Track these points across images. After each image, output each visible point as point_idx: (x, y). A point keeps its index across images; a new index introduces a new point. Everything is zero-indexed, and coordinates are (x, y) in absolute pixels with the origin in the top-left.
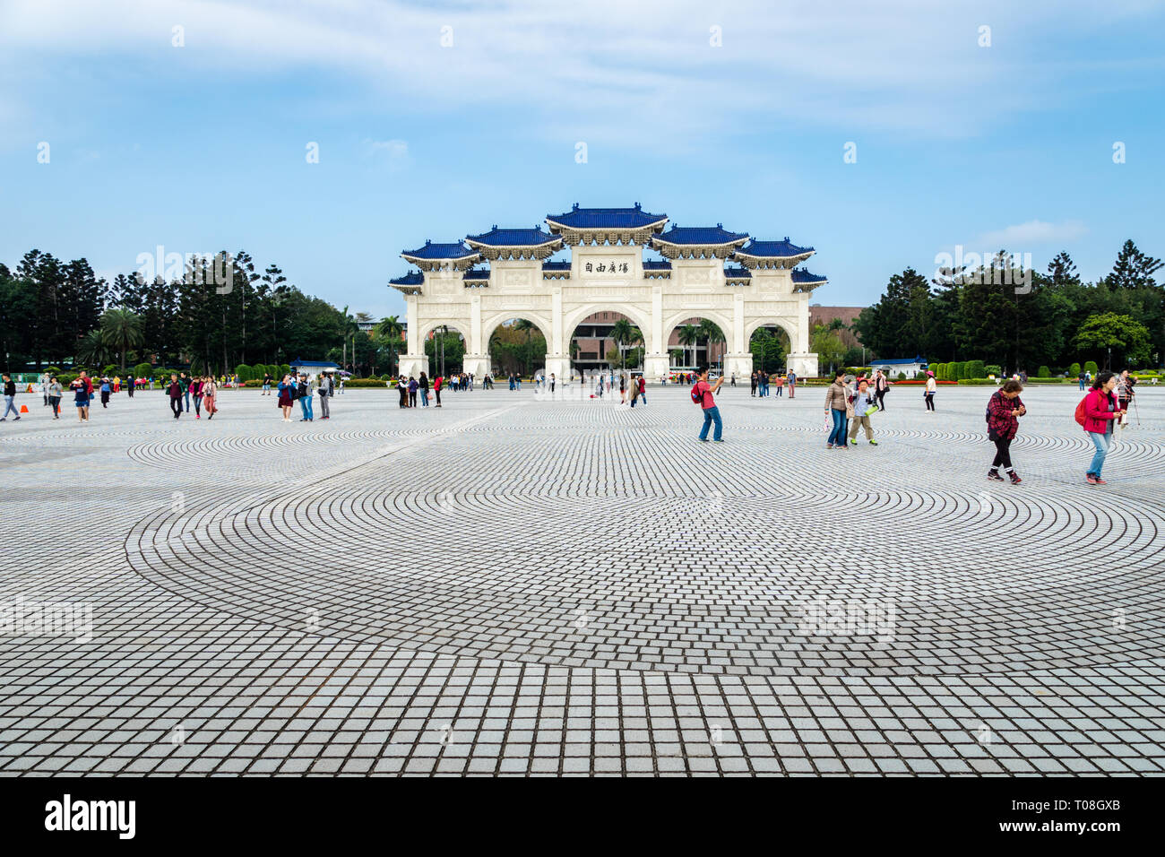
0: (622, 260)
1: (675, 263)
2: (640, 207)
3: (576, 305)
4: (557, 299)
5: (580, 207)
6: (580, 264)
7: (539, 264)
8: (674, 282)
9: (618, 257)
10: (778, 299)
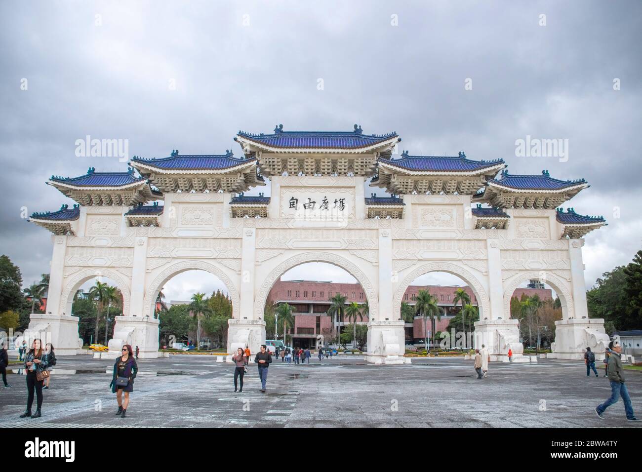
0: (339, 195)
1: (407, 199)
2: (361, 130)
3: (276, 252)
4: (249, 243)
5: (284, 130)
6: (281, 199)
7: (228, 197)
8: (407, 223)
9: (332, 190)
10: (542, 247)
